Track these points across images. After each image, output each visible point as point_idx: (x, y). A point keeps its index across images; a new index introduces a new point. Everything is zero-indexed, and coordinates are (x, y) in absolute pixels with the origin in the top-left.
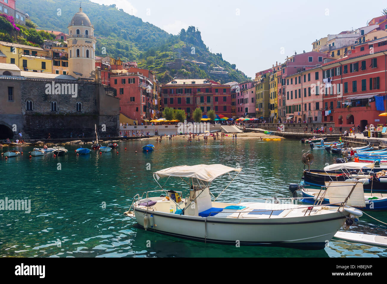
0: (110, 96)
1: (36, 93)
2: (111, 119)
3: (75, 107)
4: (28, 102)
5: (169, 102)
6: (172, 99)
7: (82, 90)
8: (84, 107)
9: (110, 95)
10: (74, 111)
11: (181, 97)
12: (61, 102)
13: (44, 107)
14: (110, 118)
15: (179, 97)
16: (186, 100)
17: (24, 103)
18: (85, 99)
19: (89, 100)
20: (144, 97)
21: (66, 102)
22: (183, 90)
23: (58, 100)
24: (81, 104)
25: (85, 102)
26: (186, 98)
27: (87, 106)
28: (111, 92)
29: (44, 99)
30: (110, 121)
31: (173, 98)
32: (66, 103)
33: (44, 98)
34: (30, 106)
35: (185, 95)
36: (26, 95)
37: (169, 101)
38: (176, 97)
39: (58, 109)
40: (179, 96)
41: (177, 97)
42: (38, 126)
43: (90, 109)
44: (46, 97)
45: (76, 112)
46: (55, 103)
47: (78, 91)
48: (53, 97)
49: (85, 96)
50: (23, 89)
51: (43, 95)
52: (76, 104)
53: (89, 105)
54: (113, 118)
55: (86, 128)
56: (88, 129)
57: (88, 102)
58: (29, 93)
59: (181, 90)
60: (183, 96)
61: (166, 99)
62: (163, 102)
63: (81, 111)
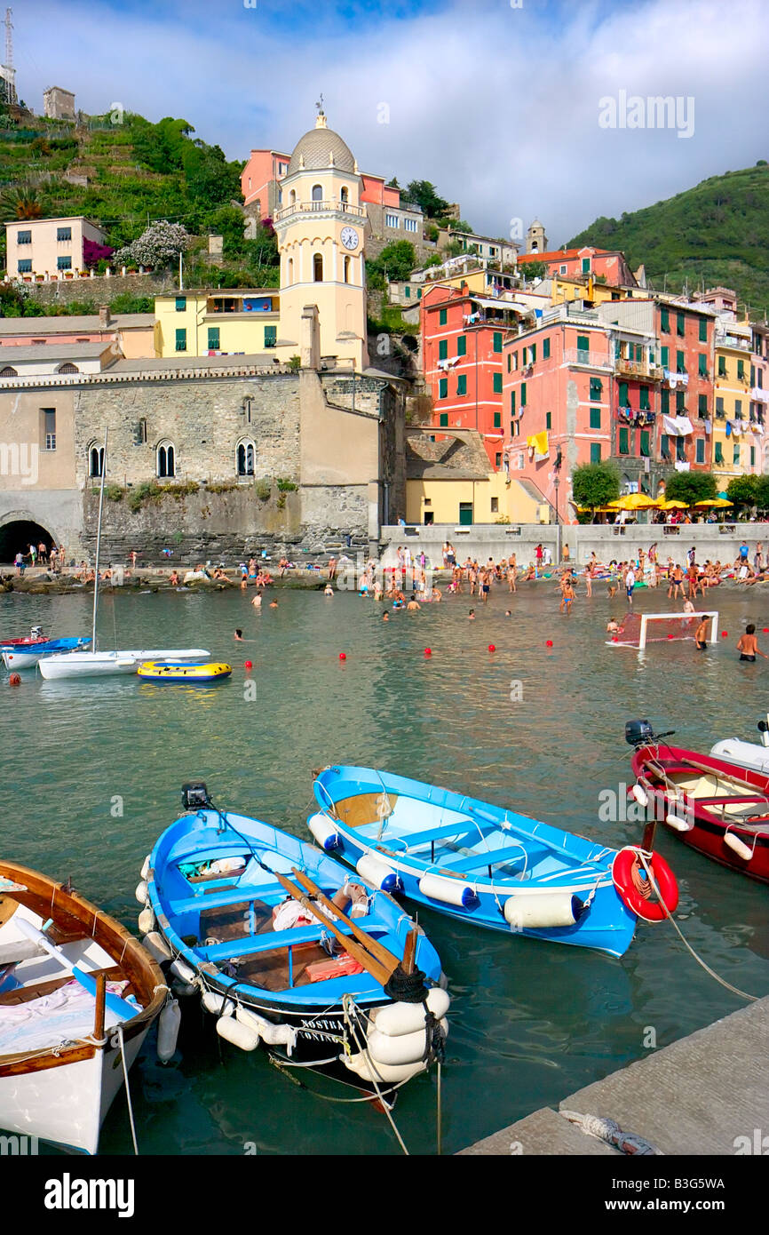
1: (114, 422)
2: (345, 499)
3: (234, 458)
7: (253, 399)
8: (260, 457)
10: (225, 472)
12: (186, 446)
13: (137, 464)
14: (342, 495)
17: (83, 456)
18: (265, 427)
19: (280, 434)
21: (204, 442)
24: (254, 446)
25: (266, 441)
27: (272, 452)
29: (135, 438)
30: (345, 507)
32: (205, 449)
33: (136, 435)
34: (100, 463)
36: (87, 430)
39: (178, 469)
42: (108, 524)
43: (286, 464)
44: (141, 433)
45: (237, 476)
46: (171, 449)
47: (241, 404)
48: (160, 429)
49: (264, 417)
50: (80, 412)
51: (133, 424)
52: (236, 449)
53: (281, 452)
54: (355, 495)
55: (256, 535)
56: (264, 536)
57: (276, 439)
58: (97, 421)
63: (256, 472)
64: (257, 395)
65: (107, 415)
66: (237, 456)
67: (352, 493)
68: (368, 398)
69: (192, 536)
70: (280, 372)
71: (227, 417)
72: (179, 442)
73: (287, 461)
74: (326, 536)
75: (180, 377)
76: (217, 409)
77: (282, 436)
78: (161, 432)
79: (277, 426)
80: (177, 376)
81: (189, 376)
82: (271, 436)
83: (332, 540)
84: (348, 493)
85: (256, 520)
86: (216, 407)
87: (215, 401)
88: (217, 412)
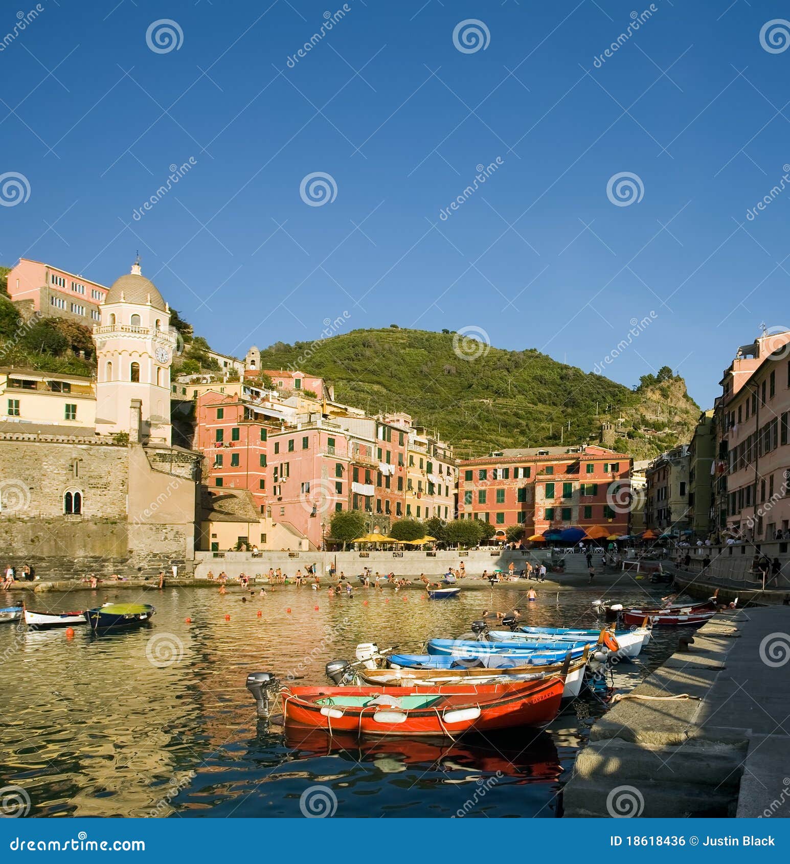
5: (477, 499)
6: (482, 494)
7: (83, 460)
8: (87, 502)
9: (179, 471)
11: (506, 487)
15: (500, 487)
16: (517, 495)
18: (92, 481)
19: (106, 486)
20: (339, 483)
22: (510, 470)
24: (81, 494)
25: (93, 491)
26: (517, 489)
27: (98, 499)
28: (182, 465)
30: (166, 539)
31: (485, 491)
35: (515, 483)
37: (475, 497)
38: (494, 489)
40: (498, 485)
41: (496, 487)
43: (110, 507)
45: (66, 514)
47: (70, 462)
49: (92, 474)
52: (64, 495)
53: (106, 499)
56: (92, 557)
57: (104, 489)
59: (506, 471)
60: (509, 485)
61: (468, 493)
62: (462, 499)
63: (82, 512)
64: (86, 457)
66: (64, 500)
68: (183, 467)
73: (113, 506)
74: (149, 558)
77: (108, 488)
79: (104, 481)
82: (98, 487)
83: (153, 561)
85: (85, 546)
86: (45, 463)
87: (44, 459)
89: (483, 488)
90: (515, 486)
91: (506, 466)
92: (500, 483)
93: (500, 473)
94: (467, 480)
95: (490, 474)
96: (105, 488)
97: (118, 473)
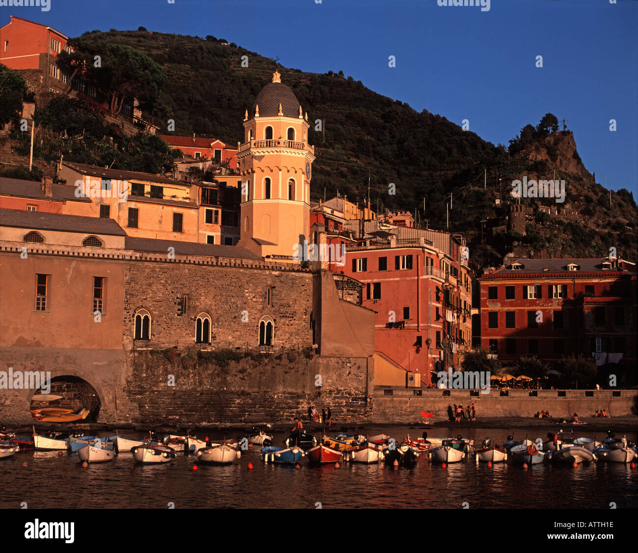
0: (349, 302)
1: (161, 295)
2: (350, 367)
3: (256, 332)
4: (139, 318)
7: (275, 287)
8: (278, 333)
9: (348, 299)
10: (254, 342)
11: (538, 309)
12: (221, 319)
13: (178, 331)
14: (348, 364)
15: (531, 308)
16: (552, 319)
17: (130, 321)
18: (283, 310)
19: (294, 314)
20: (437, 308)
21: (235, 317)
22: (543, 288)
23: (213, 312)
24: (273, 324)
25: (283, 320)
26: (552, 312)
27: (287, 330)
28: (351, 292)
29: (178, 310)
30: (349, 373)
31: (513, 313)
33: (180, 307)
34: (143, 330)
35: (550, 304)
36: (135, 299)
37: (502, 320)
38: (524, 310)
39: (214, 338)
40: (529, 306)
41: (527, 308)
42: (161, 382)
43: (296, 338)
44: (183, 306)
45: (259, 346)
46: (206, 321)
48: (201, 304)
49: (282, 302)
50: (129, 283)
51: (177, 298)
52: (259, 324)
53: (292, 329)
54: (357, 365)
55: (284, 393)
56: (290, 393)
57: (291, 319)
58: (144, 293)
59: (539, 289)
60: (543, 306)
61: (493, 316)
62: (485, 323)
63: (273, 343)
64: (278, 284)
65: (154, 288)
66: (259, 330)
67: (355, 364)
69: (232, 393)
70: (293, 269)
71: (254, 300)
72: (215, 316)
75: (219, 264)
76: (247, 293)
77: (295, 317)
78: (200, 306)
79: (291, 310)
80: (217, 263)
81: (226, 264)
82: (286, 317)
84: (353, 363)
86: (246, 291)
87: (246, 286)
88: (247, 295)
89: (512, 309)
90: (549, 308)
91: (538, 282)
92: (532, 303)
93: (531, 291)
94: (490, 297)
95: (518, 292)
96: (292, 317)
97: (302, 302)
